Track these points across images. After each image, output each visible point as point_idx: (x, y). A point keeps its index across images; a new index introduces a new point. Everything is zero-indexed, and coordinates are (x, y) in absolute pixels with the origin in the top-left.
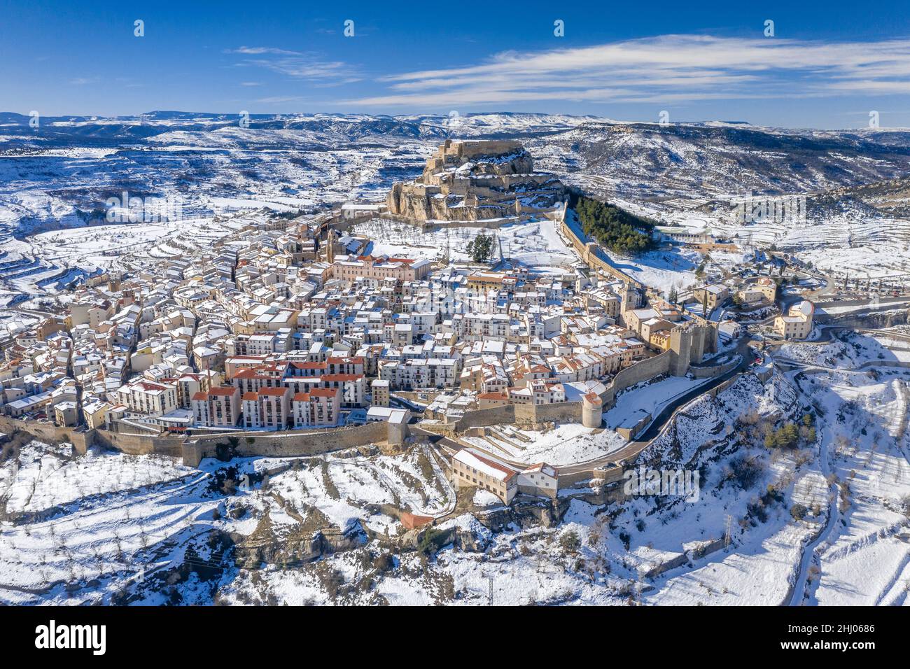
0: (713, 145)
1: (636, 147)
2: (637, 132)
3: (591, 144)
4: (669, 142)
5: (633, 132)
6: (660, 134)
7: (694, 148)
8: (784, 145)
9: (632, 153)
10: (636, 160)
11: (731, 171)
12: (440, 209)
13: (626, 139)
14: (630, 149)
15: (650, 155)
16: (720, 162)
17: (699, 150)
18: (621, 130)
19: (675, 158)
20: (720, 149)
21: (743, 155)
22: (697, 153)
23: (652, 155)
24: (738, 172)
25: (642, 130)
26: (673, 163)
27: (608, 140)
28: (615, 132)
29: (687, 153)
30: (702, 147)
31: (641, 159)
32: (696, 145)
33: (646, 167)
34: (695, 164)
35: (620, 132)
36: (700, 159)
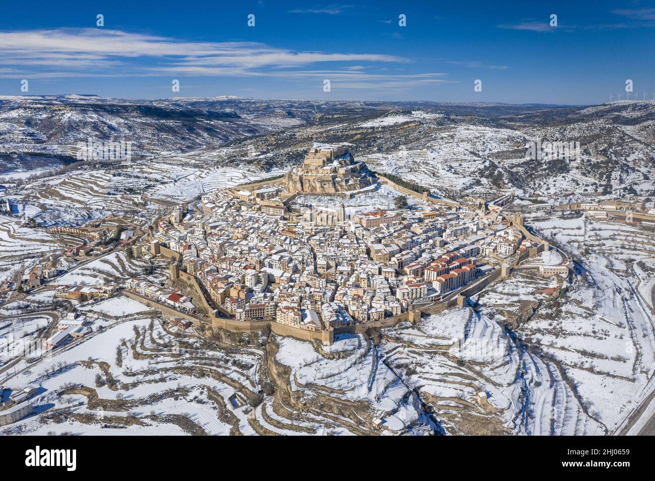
0: (133, 117)
1: (80, 121)
2: (75, 110)
3: (41, 120)
4: (102, 116)
5: (72, 110)
6: (93, 111)
7: (122, 121)
8: (174, 115)
9: (79, 126)
10: (85, 131)
11: (154, 135)
12: (341, 186)
13: (69, 115)
14: (75, 122)
15: (94, 127)
16: (144, 129)
17: (126, 122)
18: (61, 108)
19: (111, 128)
20: (139, 120)
21: (156, 124)
22: (126, 124)
23: (95, 127)
24: (158, 136)
25: (79, 108)
26: (113, 132)
27: (53, 116)
28: (56, 110)
29: (119, 124)
30: (127, 119)
31: (87, 130)
32: (122, 118)
33: (96, 136)
34: (127, 131)
35: (60, 110)
36: (130, 128)
